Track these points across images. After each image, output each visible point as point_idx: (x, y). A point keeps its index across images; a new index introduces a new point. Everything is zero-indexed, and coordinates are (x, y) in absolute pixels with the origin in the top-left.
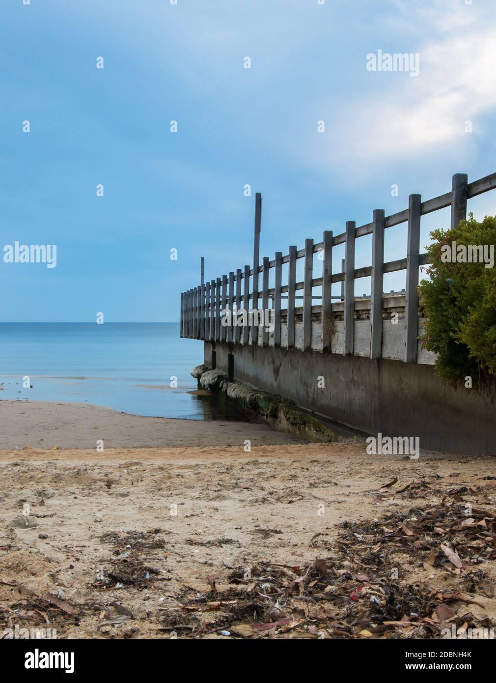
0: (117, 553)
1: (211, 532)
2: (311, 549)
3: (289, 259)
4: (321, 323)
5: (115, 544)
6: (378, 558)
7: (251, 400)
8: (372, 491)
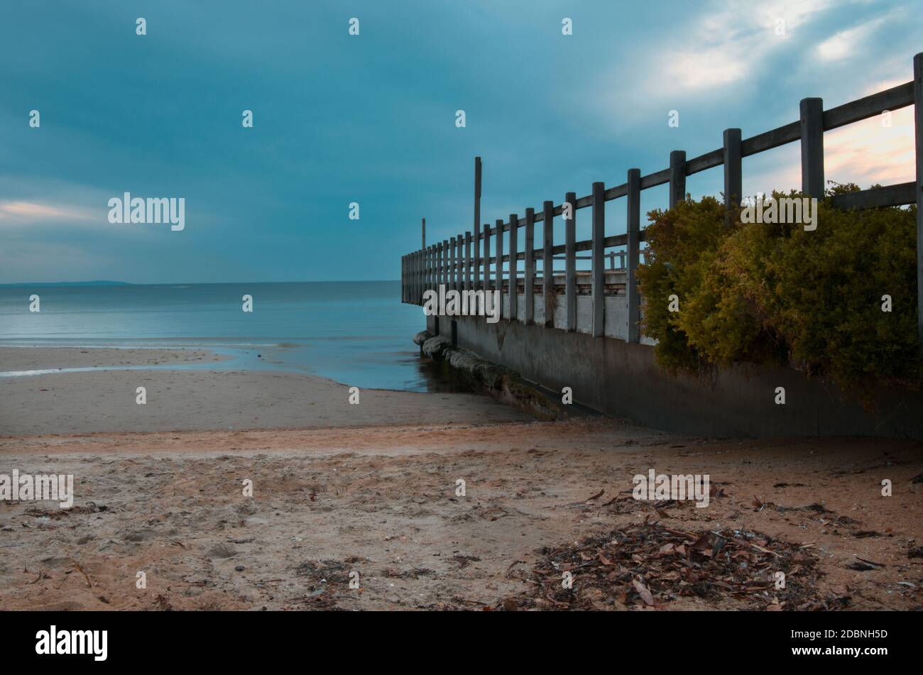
0: (312, 589)
1: (409, 560)
2: (507, 581)
3: (509, 228)
4: (542, 296)
5: (310, 578)
6: (571, 594)
7: (475, 371)
8: (579, 503)
